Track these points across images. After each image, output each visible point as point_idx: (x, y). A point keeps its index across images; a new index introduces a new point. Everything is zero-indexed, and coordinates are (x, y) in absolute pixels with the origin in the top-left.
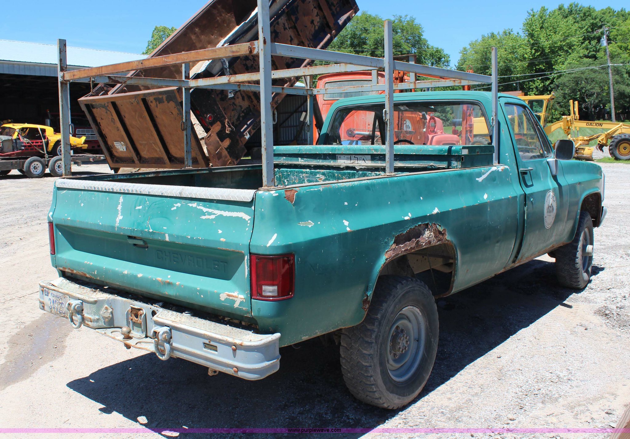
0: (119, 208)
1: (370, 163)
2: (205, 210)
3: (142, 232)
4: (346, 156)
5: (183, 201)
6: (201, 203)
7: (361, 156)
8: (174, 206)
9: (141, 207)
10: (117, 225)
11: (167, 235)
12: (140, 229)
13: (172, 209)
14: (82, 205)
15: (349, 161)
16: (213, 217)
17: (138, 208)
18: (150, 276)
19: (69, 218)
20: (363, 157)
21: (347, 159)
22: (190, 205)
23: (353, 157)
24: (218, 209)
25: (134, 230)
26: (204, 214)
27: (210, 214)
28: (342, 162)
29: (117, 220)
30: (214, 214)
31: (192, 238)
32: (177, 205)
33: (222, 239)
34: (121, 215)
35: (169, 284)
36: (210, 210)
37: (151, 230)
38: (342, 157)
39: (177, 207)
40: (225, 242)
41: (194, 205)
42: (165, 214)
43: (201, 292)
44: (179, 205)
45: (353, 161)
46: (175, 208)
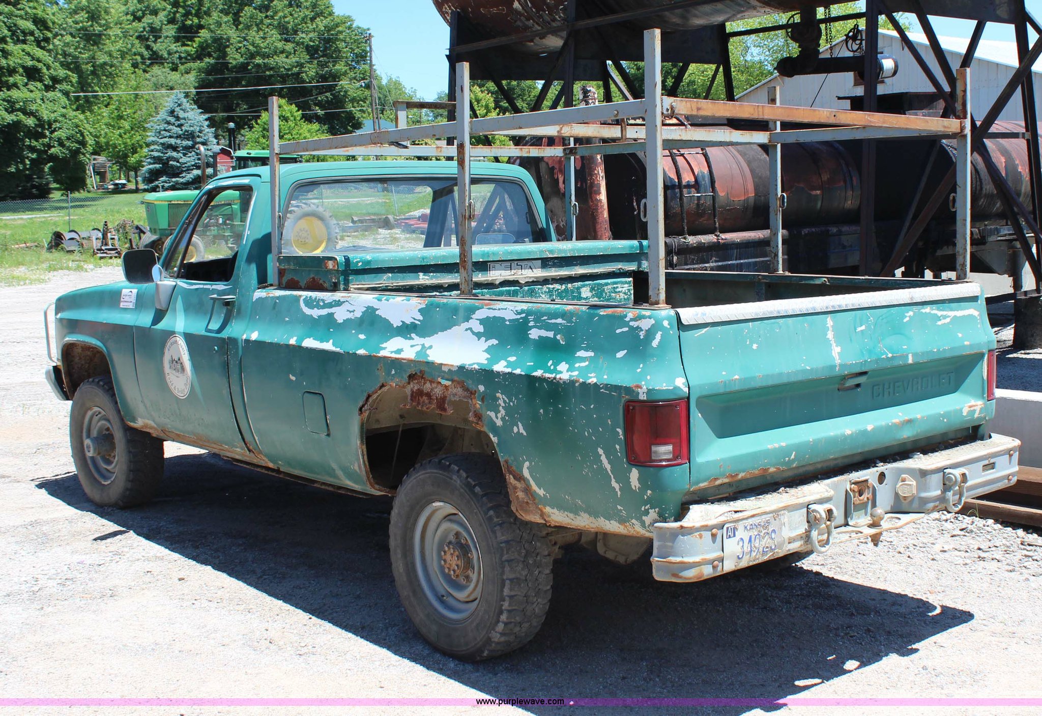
0: (830, 335)
1: (539, 273)
2: (939, 313)
3: (877, 361)
4: (504, 264)
5: (914, 308)
6: (934, 306)
7: (526, 263)
8: (906, 317)
9: (863, 328)
10: (838, 361)
11: (910, 357)
12: (874, 357)
13: (905, 321)
14: (755, 346)
15: (508, 272)
16: (948, 320)
17: (859, 329)
18: (883, 423)
19: (736, 377)
20: (530, 263)
21: (505, 269)
22: (923, 311)
23: (514, 264)
24: (952, 310)
25: (866, 361)
26: (939, 319)
27: (945, 317)
28: (497, 275)
29: (833, 354)
30: (949, 316)
31: (938, 350)
32: (908, 315)
33: (966, 343)
34: (837, 346)
35: (910, 422)
36: (944, 313)
37: (890, 355)
38: (497, 265)
39: (910, 316)
40: (970, 345)
41: (927, 309)
42: (897, 329)
43: (944, 415)
44: (911, 313)
45: (515, 271)
46: (907, 319)
